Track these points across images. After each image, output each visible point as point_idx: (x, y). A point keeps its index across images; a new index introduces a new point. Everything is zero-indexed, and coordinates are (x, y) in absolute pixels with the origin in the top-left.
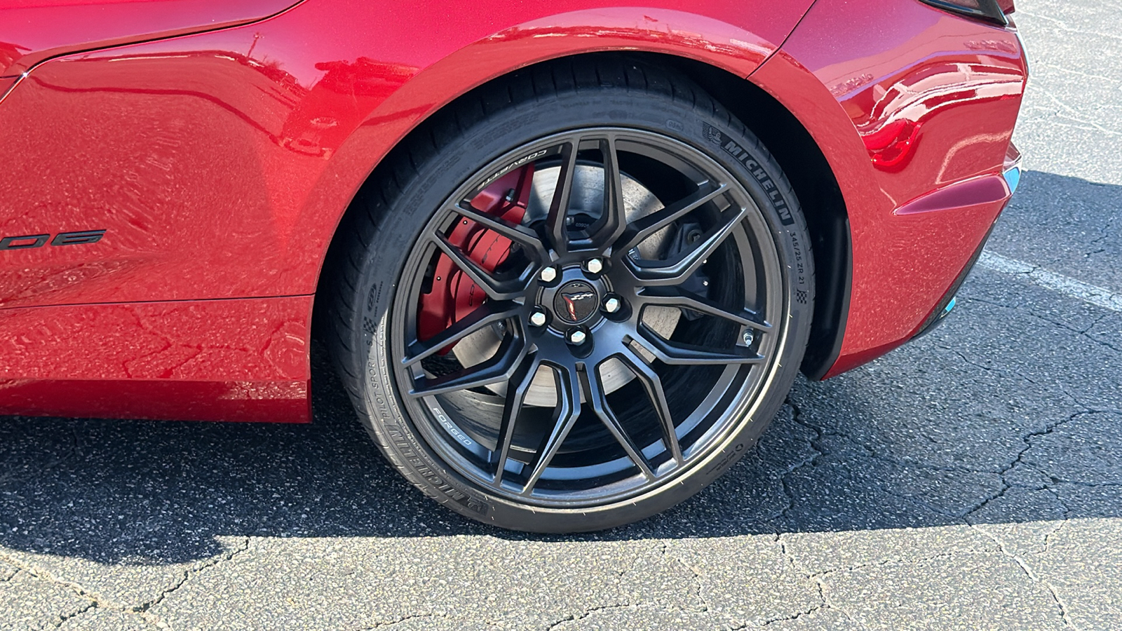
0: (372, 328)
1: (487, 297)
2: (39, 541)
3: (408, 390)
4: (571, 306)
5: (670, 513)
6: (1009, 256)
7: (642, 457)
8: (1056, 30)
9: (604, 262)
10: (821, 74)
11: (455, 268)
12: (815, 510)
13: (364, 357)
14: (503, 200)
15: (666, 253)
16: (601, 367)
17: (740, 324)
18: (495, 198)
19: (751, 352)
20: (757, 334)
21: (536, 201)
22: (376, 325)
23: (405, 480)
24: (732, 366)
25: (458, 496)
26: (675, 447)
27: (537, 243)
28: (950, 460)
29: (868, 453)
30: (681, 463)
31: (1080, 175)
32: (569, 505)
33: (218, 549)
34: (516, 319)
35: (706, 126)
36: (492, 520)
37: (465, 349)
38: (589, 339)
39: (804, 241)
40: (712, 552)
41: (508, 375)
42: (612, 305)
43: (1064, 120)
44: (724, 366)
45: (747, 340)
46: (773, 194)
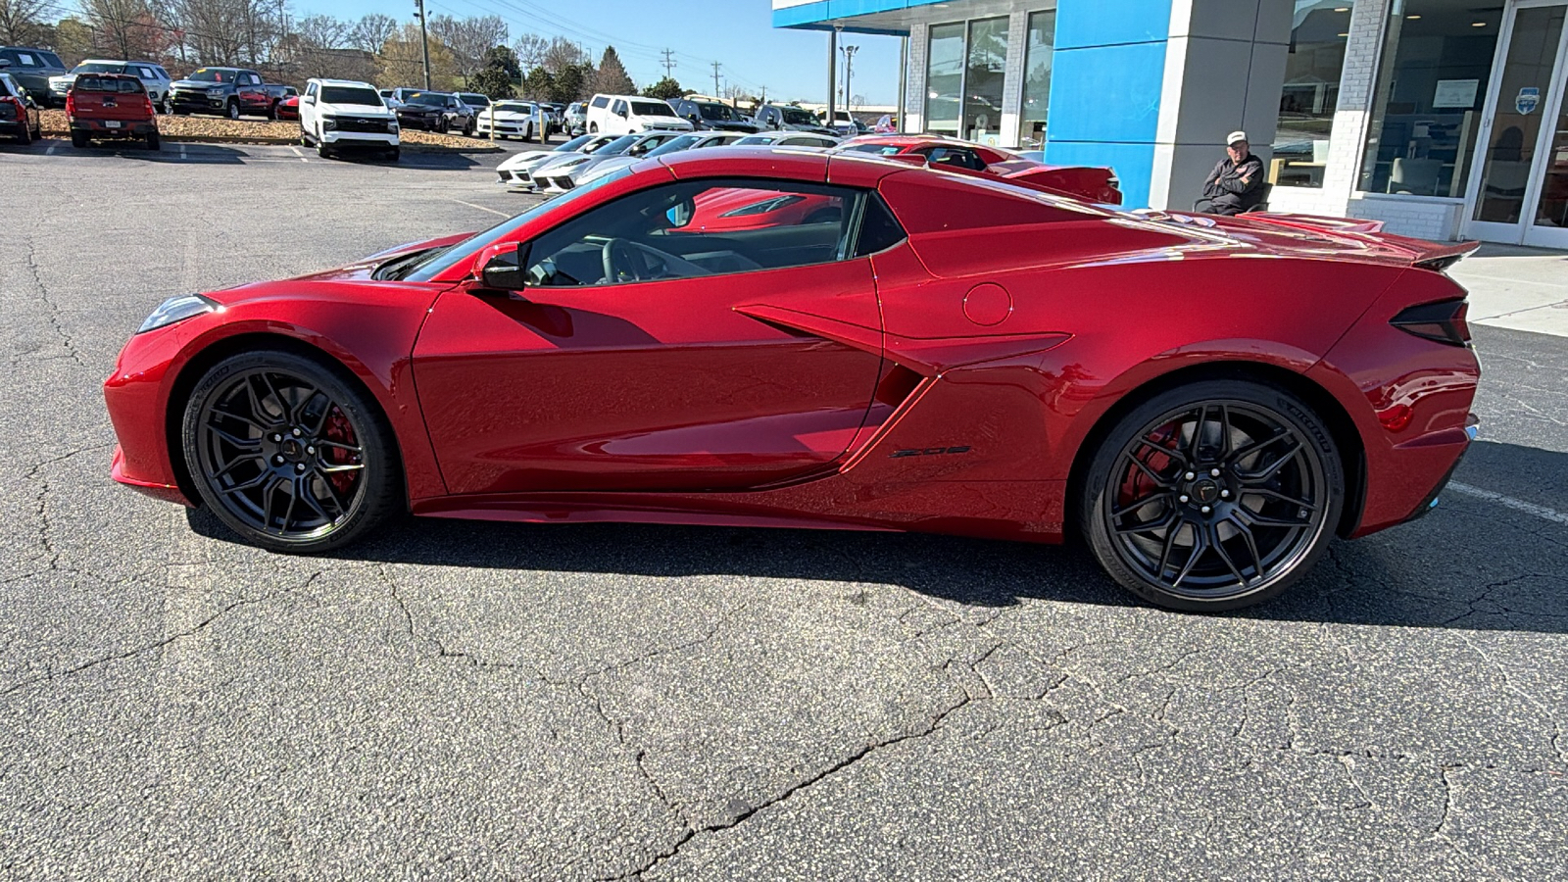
0: (1095, 498)
1: (1156, 485)
2: (935, 591)
3: (1113, 530)
4: (1202, 493)
5: (1257, 606)
6: (1485, 489)
7: (1241, 574)
8: (1529, 367)
9: (1220, 469)
10: (1352, 377)
11: (1140, 471)
12: (1346, 613)
13: (1091, 513)
14: (1165, 437)
15: (1257, 466)
16: (1218, 526)
17: (1299, 506)
18: (1161, 436)
19: (1306, 520)
20: (1309, 511)
21: (1184, 438)
22: (1097, 496)
23: (1112, 579)
24: (1295, 528)
25: (1137, 586)
26: (1260, 570)
27: (1184, 459)
28: (1436, 594)
29: (1381, 587)
30: (1263, 579)
31: (1539, 446)
32: (1198, 597)
33: (1017, 602)
34: (1171, 497)
35: (1279, 400)
36: (1156, 601)
37: (1144, 513)
38: (1212, 511)
39: (1337, 461)
40: (1282, 628)
41: (1167, 525)
42: (1225, 493)
43: (1530, 417)
44: (1290, 528)
45: (1303, 514)
46: (1319, 435)
